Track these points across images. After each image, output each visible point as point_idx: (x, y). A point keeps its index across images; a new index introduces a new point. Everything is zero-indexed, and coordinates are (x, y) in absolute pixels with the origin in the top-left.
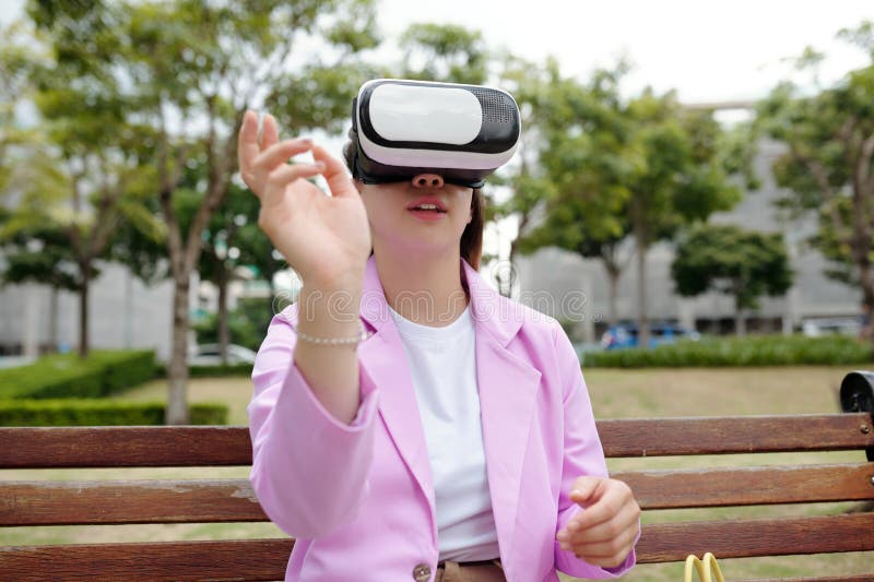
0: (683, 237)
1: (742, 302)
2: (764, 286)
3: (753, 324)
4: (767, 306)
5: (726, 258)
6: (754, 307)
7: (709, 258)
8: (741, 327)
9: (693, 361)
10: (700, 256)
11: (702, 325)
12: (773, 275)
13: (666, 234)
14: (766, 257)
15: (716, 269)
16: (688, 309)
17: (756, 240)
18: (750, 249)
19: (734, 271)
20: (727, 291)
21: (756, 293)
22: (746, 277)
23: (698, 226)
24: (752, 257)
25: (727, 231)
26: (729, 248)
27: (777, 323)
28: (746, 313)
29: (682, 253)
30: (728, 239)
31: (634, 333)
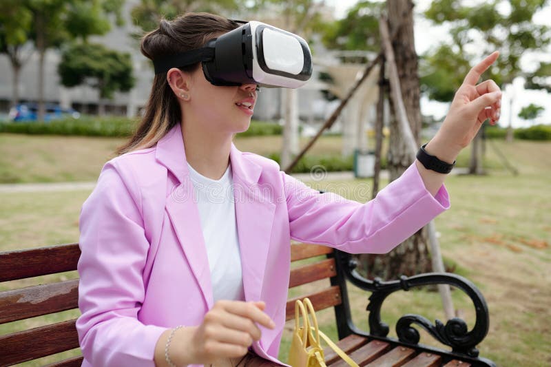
0: (66, 47)
1: (104, 94)
2: (117, 85)
3: (109, 109)
4: (118, 98)
5: (95, 65)
6: (110, 98)
7: (84, 65)
8: (101, 110)
9: (77, 132)
10: (78, 61)
11: (76, 106)
12: (123, 80)
13: (57, 44)
14: (120, 67)
15: (88, 72)
16: (67, 96)
17: (114, 56)
18: (110, 61)
19: (100, 74)
20: (94, 86)
21: (112, 89)
22: (107, 79)
23: (79, 42)
24: (111, 66)
25: (97, 47)
26: (97, 59)
27: (124, 109)
28: (106, 101)
29: (66, 58)
30: (98, 53)
31: (33, 110)
